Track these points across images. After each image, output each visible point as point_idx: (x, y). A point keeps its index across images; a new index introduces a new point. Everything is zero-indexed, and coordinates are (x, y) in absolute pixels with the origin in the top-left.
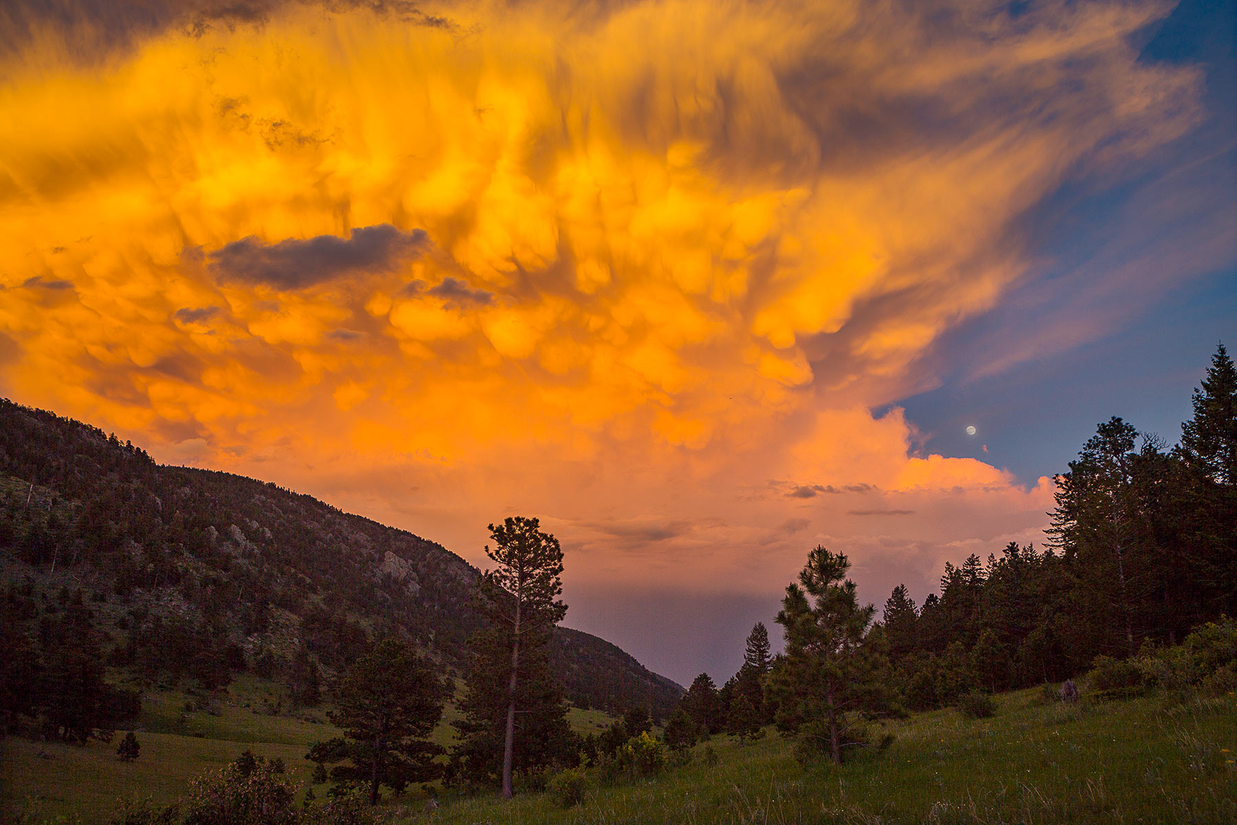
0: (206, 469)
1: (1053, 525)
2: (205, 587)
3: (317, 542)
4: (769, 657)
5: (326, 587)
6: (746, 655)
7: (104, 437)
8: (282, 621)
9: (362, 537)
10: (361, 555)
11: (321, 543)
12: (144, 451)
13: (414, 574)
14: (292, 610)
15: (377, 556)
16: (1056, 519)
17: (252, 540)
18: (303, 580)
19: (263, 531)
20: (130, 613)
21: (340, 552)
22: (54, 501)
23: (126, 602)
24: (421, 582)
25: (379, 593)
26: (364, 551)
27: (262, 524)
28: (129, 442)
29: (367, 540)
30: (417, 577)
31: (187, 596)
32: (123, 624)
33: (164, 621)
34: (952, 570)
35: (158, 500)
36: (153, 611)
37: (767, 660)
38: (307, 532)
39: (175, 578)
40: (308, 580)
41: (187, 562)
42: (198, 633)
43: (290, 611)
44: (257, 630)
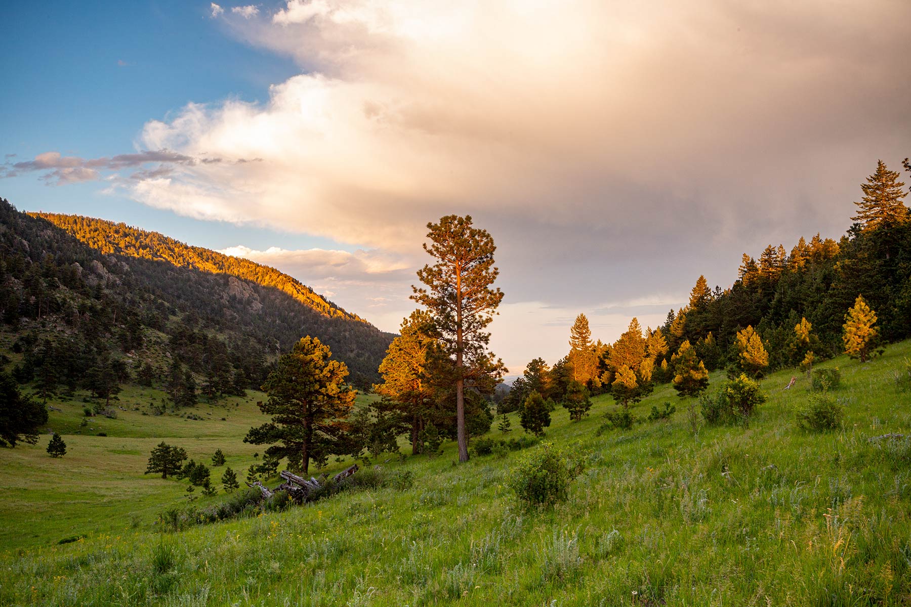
0: (61, 214)
1: (859, 213)
2: (83, 315)
3: (169, 272)
4: (590, 342)
5: (183, 309)
6: (571, 342)
8: (154, 339)
9: (207, 266)
10: (208, 281)
11: (173, 273)
13: (256, 295)
15: (222, 282)
16: (862, 207)
17: (113, 273)
18: (162, 304)
19: (122, 265)
20: (22, 339)
21: (189, 280)
23: (15, 330)
24: (263, 301)
25: (228, 312)
26: (210, 278)
27: (120, 259)
29: (212, 269)
30: (258, 297)
31: (69, 323)
32: (16, 349)
33: (54, 345)
34: (749, 260)
35: (25, 243)
36: (41, 336)
37: (588, 344)
39: (56, 307)
40: (166, 304)
41: (62, 293)
42: (84, 353)
43: (159, 330)
44: (133, 347)
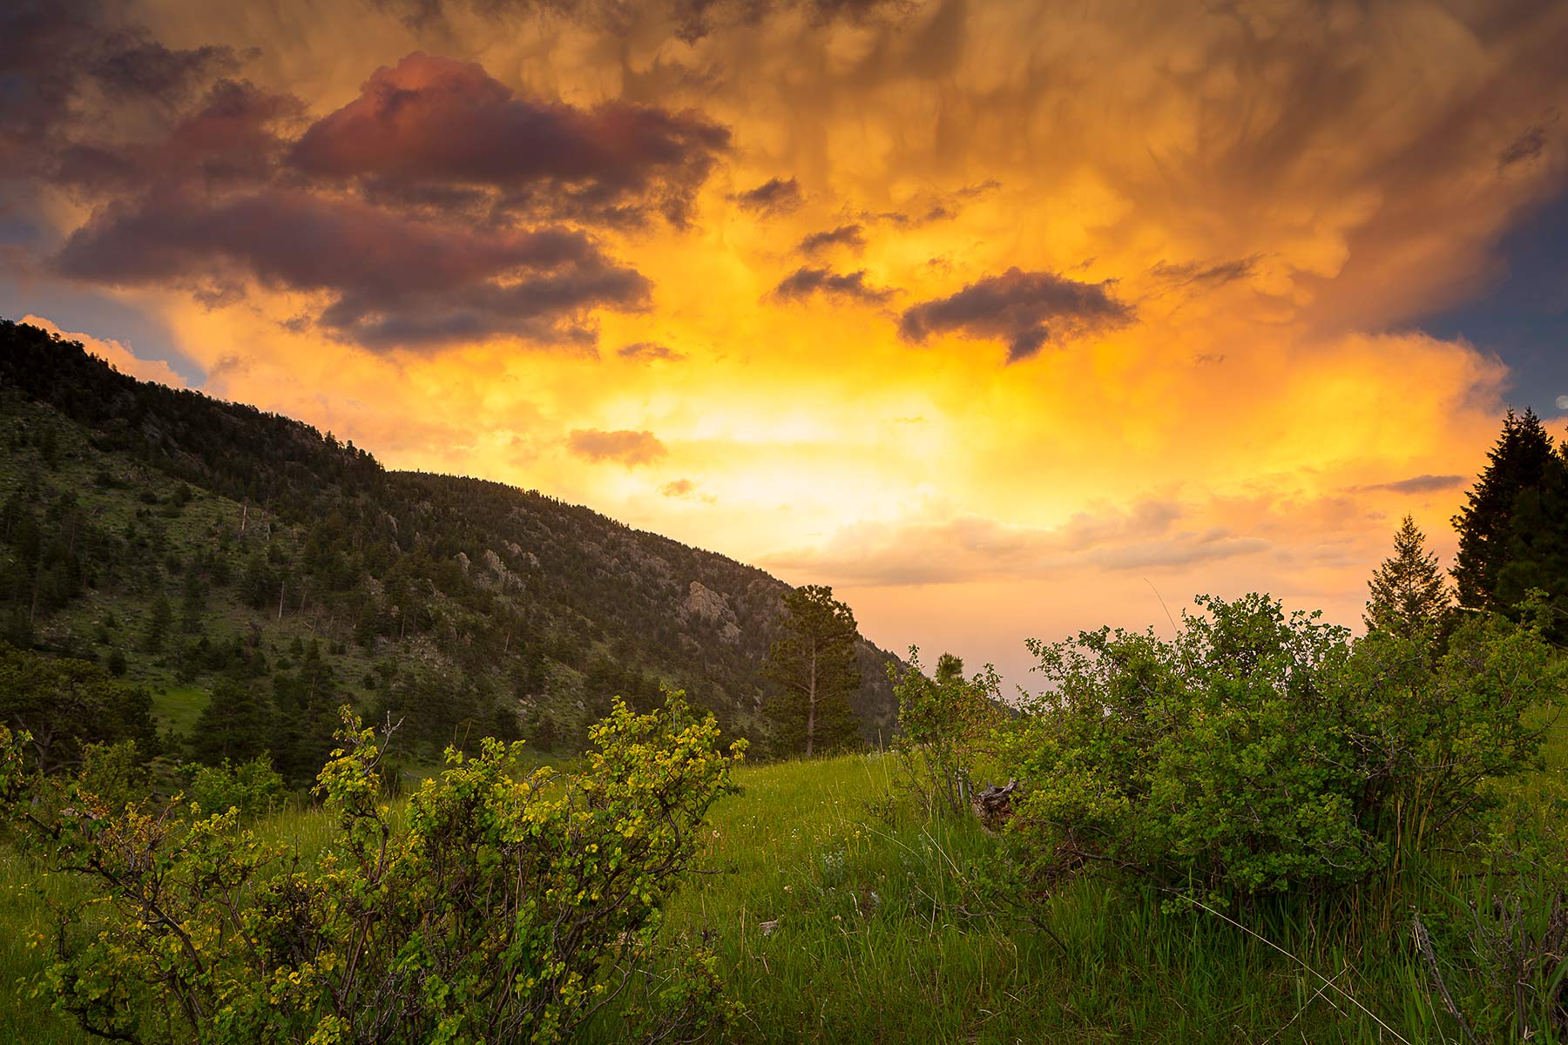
0: (447, 474)
2: (462, 636)
3: (599, 570)
5: (614, 632)
7: (319, 436)
8: (561, 679)
9: (658, 562)
10: (657, 587)
11: (604, 572)
12: (370, 454)
13: (732, 613)
14: (573, 664)
15: (679, 589)
17: (515, 570)
18: (583, 622)
19: (528, 558)
20: (376, 669)
21: (629, 584)
22: (273, 528)
23: (370, 655)
24: (741, 623)
25: (684, 640)
26: (660, 581)
27: (525, 548)
28: (350, 442)
29: (665, 566)
30: (735, 618)
31: (442, 648)
32: (369, 683)
33: (418, 680)
35: (393, 520)
36: (403, 666)
38: (585, 557)
39: (427, 624)
40: (590, 623)
41: (439, 603)
42: (460, 694)
43: (571, 666)
44: (530, 690)
